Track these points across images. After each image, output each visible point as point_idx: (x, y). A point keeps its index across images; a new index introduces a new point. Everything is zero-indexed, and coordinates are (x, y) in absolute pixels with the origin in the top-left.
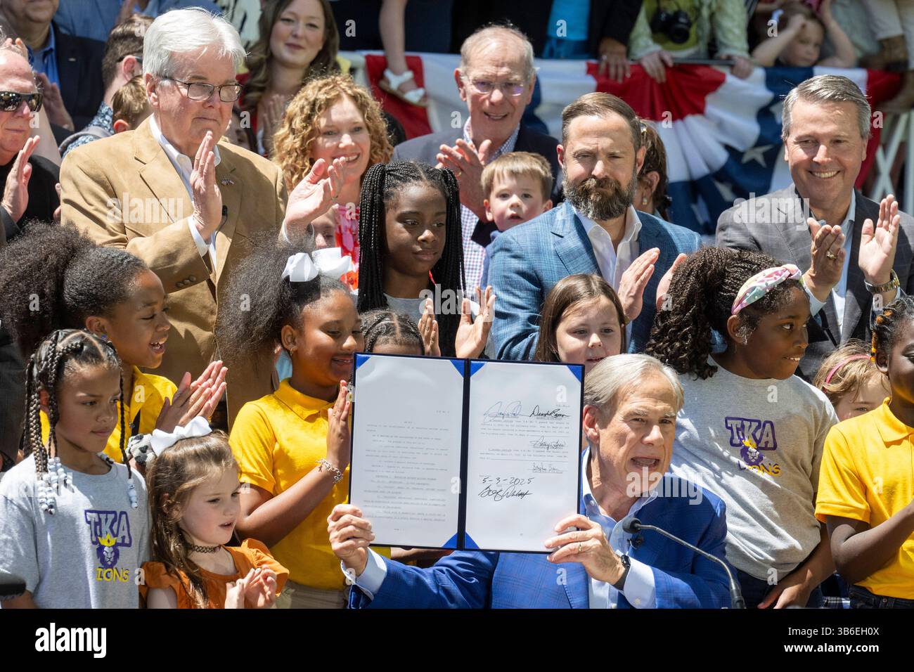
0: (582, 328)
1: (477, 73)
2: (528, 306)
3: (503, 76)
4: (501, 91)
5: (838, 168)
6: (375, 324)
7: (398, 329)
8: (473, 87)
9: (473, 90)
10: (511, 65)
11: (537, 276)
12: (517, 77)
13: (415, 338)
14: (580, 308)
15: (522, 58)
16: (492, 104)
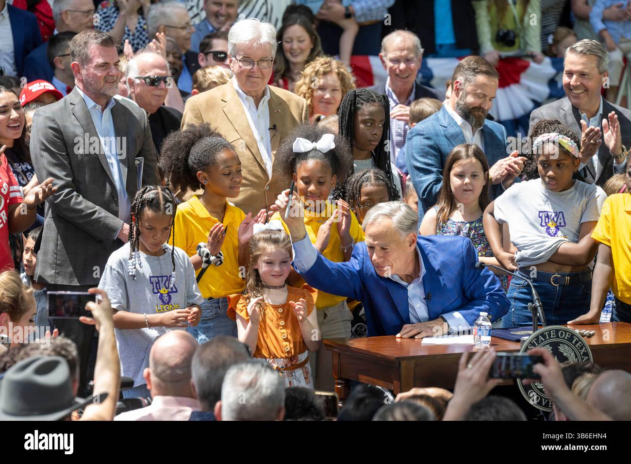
0: (461, 174)
1: (391, 55)
2: (435, 164)
3: (405, 56)
4: (405, 63)
5: (585, 89)
6: (361, 177)
7: (373, 178)
8: (390, 62)
9: (390, 64)
10: (408, 49)
11: (439, 148)
12: (412, 55)
13: (382, 182)
14: (461, 164)
15: (414, 46)
16: (400, 71)
